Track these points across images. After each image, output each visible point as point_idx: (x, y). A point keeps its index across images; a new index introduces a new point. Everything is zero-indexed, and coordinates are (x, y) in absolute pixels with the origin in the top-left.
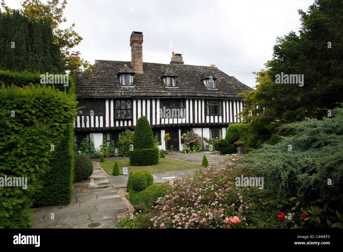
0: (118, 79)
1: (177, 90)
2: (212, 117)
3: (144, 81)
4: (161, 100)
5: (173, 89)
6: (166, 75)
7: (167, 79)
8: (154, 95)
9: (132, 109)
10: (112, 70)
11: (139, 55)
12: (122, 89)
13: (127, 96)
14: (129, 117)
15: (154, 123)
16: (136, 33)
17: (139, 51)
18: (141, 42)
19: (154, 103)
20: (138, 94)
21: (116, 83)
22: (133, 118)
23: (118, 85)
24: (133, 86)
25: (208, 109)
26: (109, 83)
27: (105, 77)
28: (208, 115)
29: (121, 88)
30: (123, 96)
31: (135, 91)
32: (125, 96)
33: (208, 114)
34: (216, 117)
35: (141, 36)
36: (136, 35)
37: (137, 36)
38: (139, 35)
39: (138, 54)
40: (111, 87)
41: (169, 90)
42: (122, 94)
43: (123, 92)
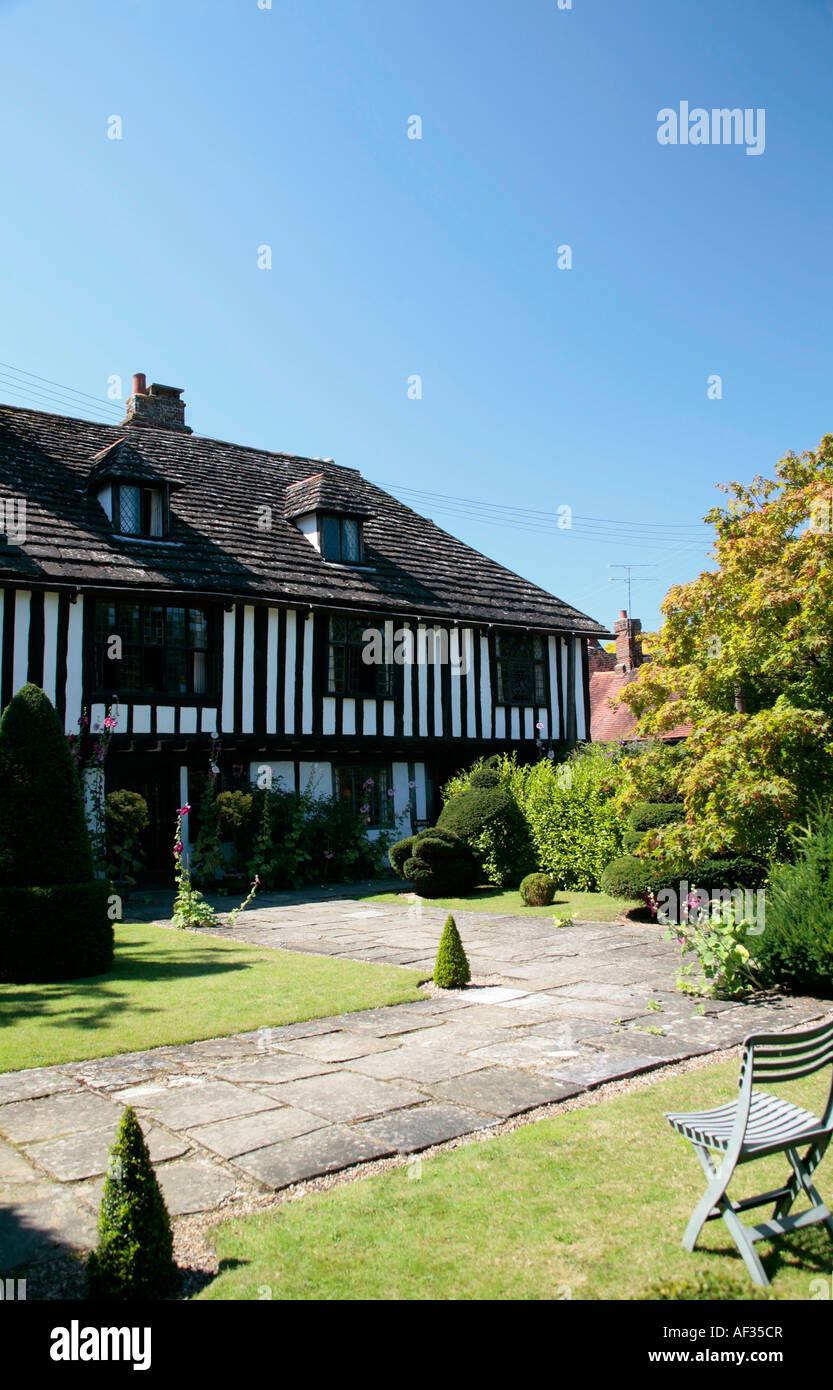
1: (176, 554)
2: (349, 706)
5: (155, 547)
6: (118, 473)
7: (123, 493)
25: (331, 663)
28: (331, 695)
33: (332, 687)
34: (370, 707)
41: (137, 555)
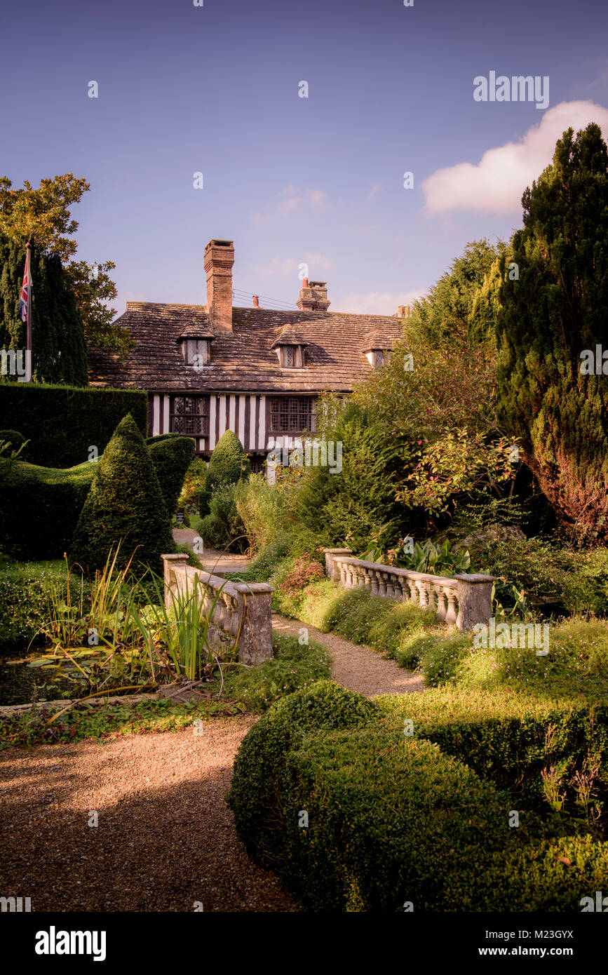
0: (179, 349)
1: (305, 375)
3: (235, 354)
4: (268, 398)
5: (296, 372)
6: (282, 342)
7: (284, 350)
8: (255, 386)
9: (207, 417)
10: (164, 326)
11: (225, 294)
12: (187, 372)
13: (198, 389)
14: (202, 433)
15: (252, 447)
16: (218, 243)
17: (225, 285)
18: (228, 265)
19: (253, 402)
20: (219, 383)
21: (173, 359)
22: (209, 433)
23: (179, 364)
24: (210, 366)
26: (160, 358)
27: (151, 345)
29: (185, 370)
30: (190, 388)
31: (214, 378)
32: (193, 389)
35: (230, 251)
36: (217, 250)
37: (221, 250)
38: (224, 248)
39: (223, 291)
40: (162, 368)
41: (288, 376)
42: (187, 385)
43: (189, 379)
